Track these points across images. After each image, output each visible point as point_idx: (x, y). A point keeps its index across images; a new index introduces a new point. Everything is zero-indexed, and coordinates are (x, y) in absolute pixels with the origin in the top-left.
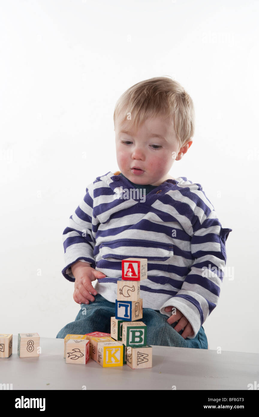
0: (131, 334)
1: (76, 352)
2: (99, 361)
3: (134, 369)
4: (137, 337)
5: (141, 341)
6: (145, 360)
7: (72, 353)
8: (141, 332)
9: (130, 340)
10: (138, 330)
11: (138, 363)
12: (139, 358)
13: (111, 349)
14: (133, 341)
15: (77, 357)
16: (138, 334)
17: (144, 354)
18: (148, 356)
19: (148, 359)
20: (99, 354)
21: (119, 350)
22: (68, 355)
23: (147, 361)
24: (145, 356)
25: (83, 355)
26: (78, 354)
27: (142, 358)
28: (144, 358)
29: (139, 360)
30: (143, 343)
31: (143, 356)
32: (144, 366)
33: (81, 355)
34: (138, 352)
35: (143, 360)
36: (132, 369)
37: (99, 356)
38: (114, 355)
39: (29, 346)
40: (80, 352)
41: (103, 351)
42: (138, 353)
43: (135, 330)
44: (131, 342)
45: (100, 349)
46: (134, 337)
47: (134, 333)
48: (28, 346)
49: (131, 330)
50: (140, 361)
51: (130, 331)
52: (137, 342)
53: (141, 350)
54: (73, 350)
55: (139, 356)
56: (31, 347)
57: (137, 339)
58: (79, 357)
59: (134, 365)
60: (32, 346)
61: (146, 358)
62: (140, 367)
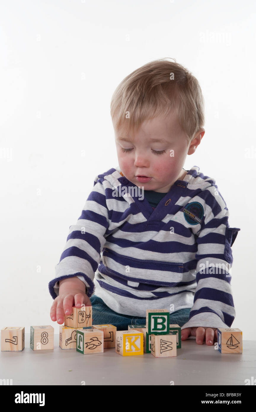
0: (153, 321)
1: (94, 340)
2: (118, 351)
3: (157, 357)
4: (159, 324)
5: (164, 328)
6: (169, 348)
7: (90, 343)
8: (164, 319)
9: (152, 327)
10: (160, 316)
11: (162, 351)
12: (162, 346)
13: (131, 337)
14: (155, 328)
15: (95, 346)
16: (160, 321)
17: (167, 341)
18: (172, 344)
19: (172, 348)
20: (118, 343)
21: (139, 338)
22: (86, 345)
23: (171, 350)
24: (168, 343)
25: (101, 343)
26: (96, 343)
27: (165, 346)
28: (167, 346)
29: (163, 348)
30: (166, 330)
31: (166, 343)
32: (167, 354)
33: (99, 344)
34: (161, 339)
35: (167, 348)
36: (155, 357)
37: (118, 345)
38: (134, 343)
39: (44, 338)
40: (98, 340)
41: (122, 340)
42: (161, 341)
43: (157, 316)
44: (153, 330)
45: (119, 337)
46: (156, 324)
47: (156, 319)
48: (42, 338)
49: (152, 316)
50: (163, 350)
51: (152, 318)
52: (159, 329)
53: (165, 337)
54: (91, 339)
55: (163, 343)
56: (45, 339)
57: (160, 327)
58: (97, 346)
59: (157, 353)
60: (47, 338)
61: (169, 346)
62: (163, 355)
